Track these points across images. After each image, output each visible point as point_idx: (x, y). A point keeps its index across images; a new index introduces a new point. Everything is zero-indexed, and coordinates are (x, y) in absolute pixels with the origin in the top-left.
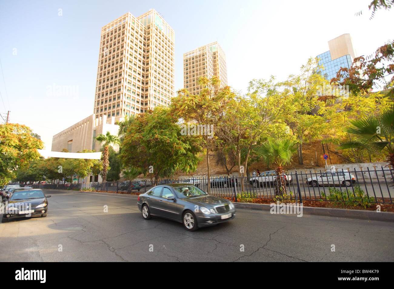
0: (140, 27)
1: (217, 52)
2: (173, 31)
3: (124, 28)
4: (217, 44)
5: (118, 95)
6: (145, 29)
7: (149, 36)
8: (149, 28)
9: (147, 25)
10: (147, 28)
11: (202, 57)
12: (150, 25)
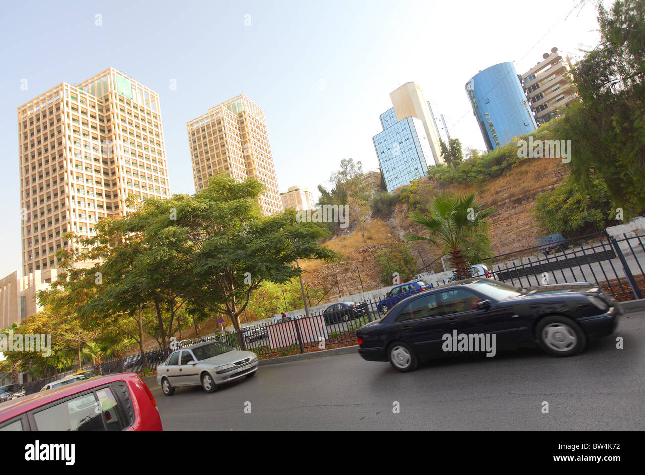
0: (89, 102)
1: (244, 112)
2: (156, 93)
3: (58, 109)
4: (241, 99)
5: (62, 225)
6: (99, 103)
7: (108, 113)
8: (107, 100)
9: (103, 94)
10: (103, 101)
11: (217, 127)
12: (108, 95)
